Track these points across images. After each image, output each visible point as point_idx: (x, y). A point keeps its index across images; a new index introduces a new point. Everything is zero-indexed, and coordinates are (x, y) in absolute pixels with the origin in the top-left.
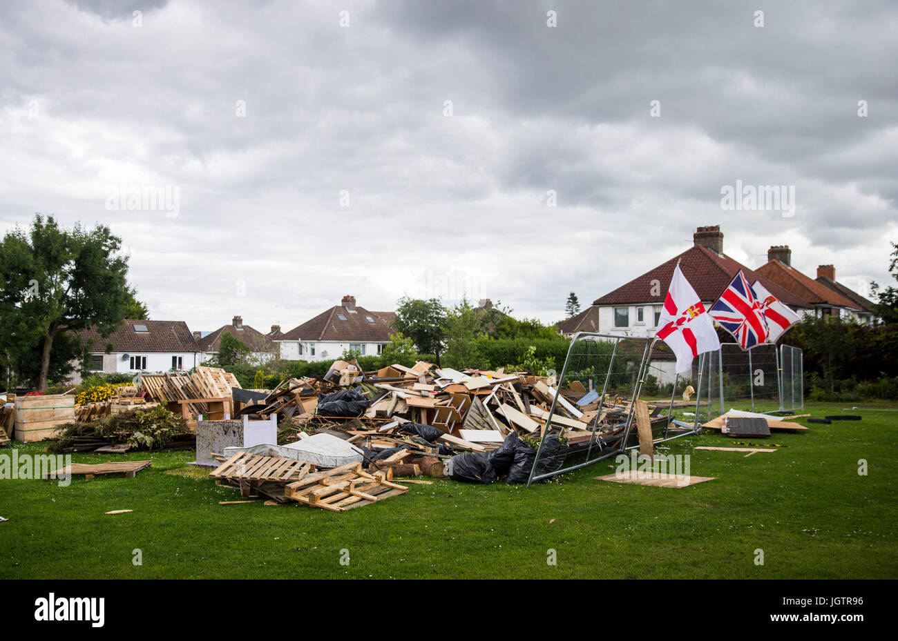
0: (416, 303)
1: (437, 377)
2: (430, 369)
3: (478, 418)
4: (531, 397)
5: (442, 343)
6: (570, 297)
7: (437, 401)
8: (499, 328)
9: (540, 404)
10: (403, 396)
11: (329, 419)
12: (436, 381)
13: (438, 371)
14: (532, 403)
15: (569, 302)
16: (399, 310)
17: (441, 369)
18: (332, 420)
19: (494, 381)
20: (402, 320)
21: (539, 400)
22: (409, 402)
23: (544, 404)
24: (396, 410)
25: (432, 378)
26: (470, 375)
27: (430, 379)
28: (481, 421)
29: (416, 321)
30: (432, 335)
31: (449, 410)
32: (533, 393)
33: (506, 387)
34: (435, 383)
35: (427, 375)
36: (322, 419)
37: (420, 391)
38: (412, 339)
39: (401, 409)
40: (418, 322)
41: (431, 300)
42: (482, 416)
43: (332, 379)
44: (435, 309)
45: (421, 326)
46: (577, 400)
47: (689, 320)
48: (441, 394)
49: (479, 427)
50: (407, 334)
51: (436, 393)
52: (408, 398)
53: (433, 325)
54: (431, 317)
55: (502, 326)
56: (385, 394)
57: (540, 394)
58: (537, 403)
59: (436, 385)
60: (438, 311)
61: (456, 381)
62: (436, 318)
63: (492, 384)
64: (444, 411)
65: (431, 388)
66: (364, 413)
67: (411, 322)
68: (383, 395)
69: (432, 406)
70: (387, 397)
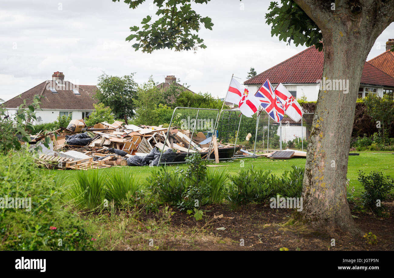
0: (113, 79)
1: (125, 128)
2: (122, 125)
3: (145, 148)
4: (174, 139)
5: (134, 111)
6: (250, 72)
7: (125, 139)
8: (179, 100)
9: (179, 143)
10: (108, 137)
11: (73, 147)
12: (124, 130)
13: (126, 126)
14: (174, 142)
15: (250, 76)
16: (99, 85)
17: (127, 125)
18: (74, 147)
19: (154, 130)
20: (102, 92)
21: (179, 141)
22: (110, 140)
23: (181, 143)
24: (104, 144)
25: (123, 129)
26: (143, 128)
27: (121, 129)
28: (146, 149)
29: (114, 94)
30: (126, 105)
31: (130, 143)
32: (176, 138)
33: (161, 134)
34: (124, 131)
35: (120, 128)
36: (70, 146)
37: (116, 135)
38: (110, 108)
39: (107, 143)
40: (115, 94)
41: (125, 77)
42: (147, 147)
43: (71, 129)
44: (130, 84)
45: (118, 98)
46: (199, 141)
47: (247, 96)
48: (127, 136)
49: (145, 152)
50: (107, 104)
51: (125, 136)
52: (110, 138)
53: (128, 97)
54: (125, 91)
55: (181, 99)
56: (99, 137)
57: (180, 138)
58: (178, 142)
59: (124, 132)
60: (131, 85)
61: (135, 130)
62: (129, 91)
63: (153, 132)
64: (128, 144)
65: (122, 133)
66: (89, 144)
67: (110, 94)
68: (98, 137)
69: (122, 142)
70: (99, 138)
